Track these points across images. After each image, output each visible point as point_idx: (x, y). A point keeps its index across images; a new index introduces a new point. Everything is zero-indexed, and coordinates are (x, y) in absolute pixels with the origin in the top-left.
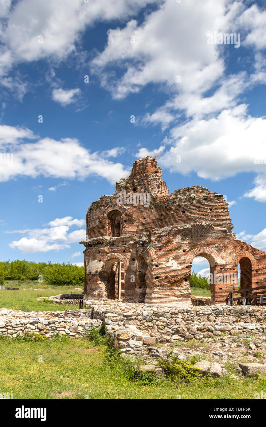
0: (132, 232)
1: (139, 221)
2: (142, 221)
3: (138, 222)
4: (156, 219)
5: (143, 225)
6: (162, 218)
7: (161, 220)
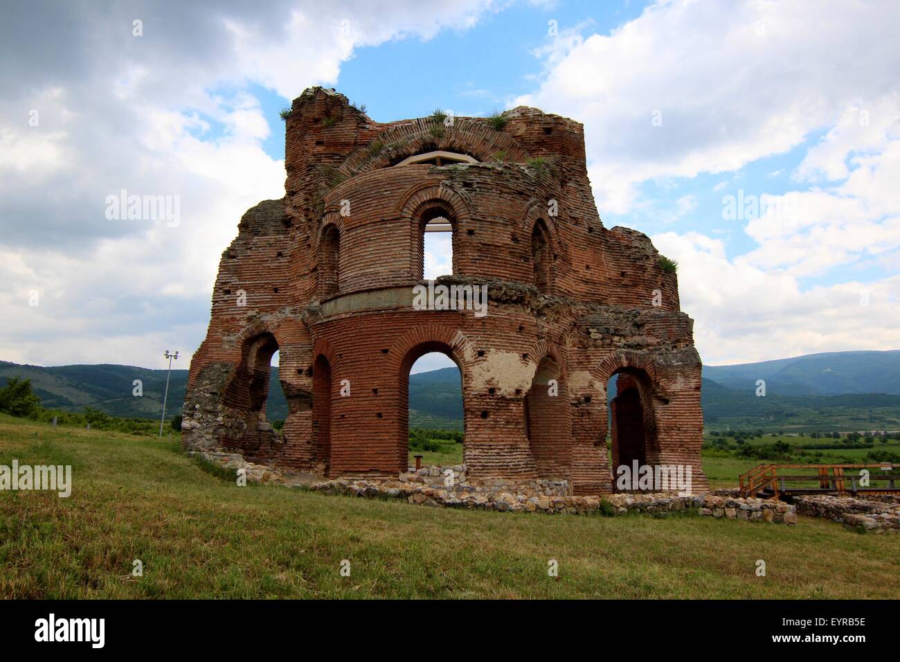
0: (569, 292)
1: (577, 269)
2: (582, 271)
3: (576, 271)
4: (610, 279)
5: (586, 282)
6: (625, 281)
7: (626, 286)
